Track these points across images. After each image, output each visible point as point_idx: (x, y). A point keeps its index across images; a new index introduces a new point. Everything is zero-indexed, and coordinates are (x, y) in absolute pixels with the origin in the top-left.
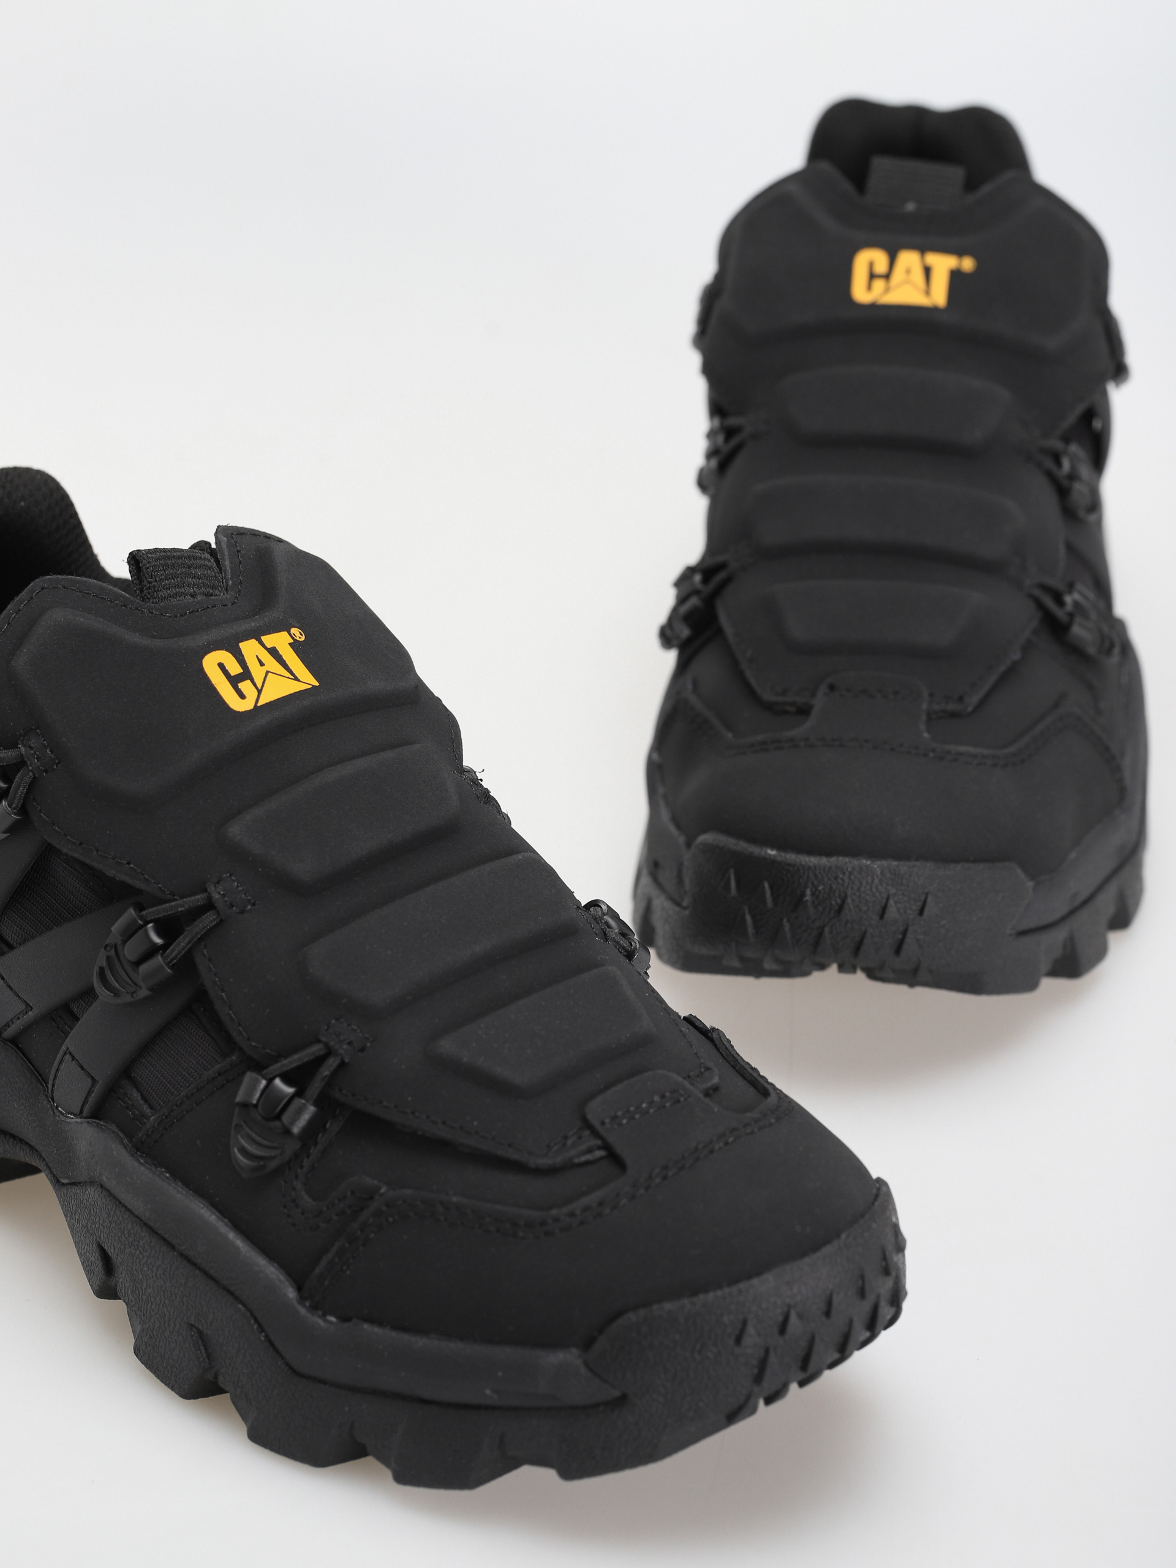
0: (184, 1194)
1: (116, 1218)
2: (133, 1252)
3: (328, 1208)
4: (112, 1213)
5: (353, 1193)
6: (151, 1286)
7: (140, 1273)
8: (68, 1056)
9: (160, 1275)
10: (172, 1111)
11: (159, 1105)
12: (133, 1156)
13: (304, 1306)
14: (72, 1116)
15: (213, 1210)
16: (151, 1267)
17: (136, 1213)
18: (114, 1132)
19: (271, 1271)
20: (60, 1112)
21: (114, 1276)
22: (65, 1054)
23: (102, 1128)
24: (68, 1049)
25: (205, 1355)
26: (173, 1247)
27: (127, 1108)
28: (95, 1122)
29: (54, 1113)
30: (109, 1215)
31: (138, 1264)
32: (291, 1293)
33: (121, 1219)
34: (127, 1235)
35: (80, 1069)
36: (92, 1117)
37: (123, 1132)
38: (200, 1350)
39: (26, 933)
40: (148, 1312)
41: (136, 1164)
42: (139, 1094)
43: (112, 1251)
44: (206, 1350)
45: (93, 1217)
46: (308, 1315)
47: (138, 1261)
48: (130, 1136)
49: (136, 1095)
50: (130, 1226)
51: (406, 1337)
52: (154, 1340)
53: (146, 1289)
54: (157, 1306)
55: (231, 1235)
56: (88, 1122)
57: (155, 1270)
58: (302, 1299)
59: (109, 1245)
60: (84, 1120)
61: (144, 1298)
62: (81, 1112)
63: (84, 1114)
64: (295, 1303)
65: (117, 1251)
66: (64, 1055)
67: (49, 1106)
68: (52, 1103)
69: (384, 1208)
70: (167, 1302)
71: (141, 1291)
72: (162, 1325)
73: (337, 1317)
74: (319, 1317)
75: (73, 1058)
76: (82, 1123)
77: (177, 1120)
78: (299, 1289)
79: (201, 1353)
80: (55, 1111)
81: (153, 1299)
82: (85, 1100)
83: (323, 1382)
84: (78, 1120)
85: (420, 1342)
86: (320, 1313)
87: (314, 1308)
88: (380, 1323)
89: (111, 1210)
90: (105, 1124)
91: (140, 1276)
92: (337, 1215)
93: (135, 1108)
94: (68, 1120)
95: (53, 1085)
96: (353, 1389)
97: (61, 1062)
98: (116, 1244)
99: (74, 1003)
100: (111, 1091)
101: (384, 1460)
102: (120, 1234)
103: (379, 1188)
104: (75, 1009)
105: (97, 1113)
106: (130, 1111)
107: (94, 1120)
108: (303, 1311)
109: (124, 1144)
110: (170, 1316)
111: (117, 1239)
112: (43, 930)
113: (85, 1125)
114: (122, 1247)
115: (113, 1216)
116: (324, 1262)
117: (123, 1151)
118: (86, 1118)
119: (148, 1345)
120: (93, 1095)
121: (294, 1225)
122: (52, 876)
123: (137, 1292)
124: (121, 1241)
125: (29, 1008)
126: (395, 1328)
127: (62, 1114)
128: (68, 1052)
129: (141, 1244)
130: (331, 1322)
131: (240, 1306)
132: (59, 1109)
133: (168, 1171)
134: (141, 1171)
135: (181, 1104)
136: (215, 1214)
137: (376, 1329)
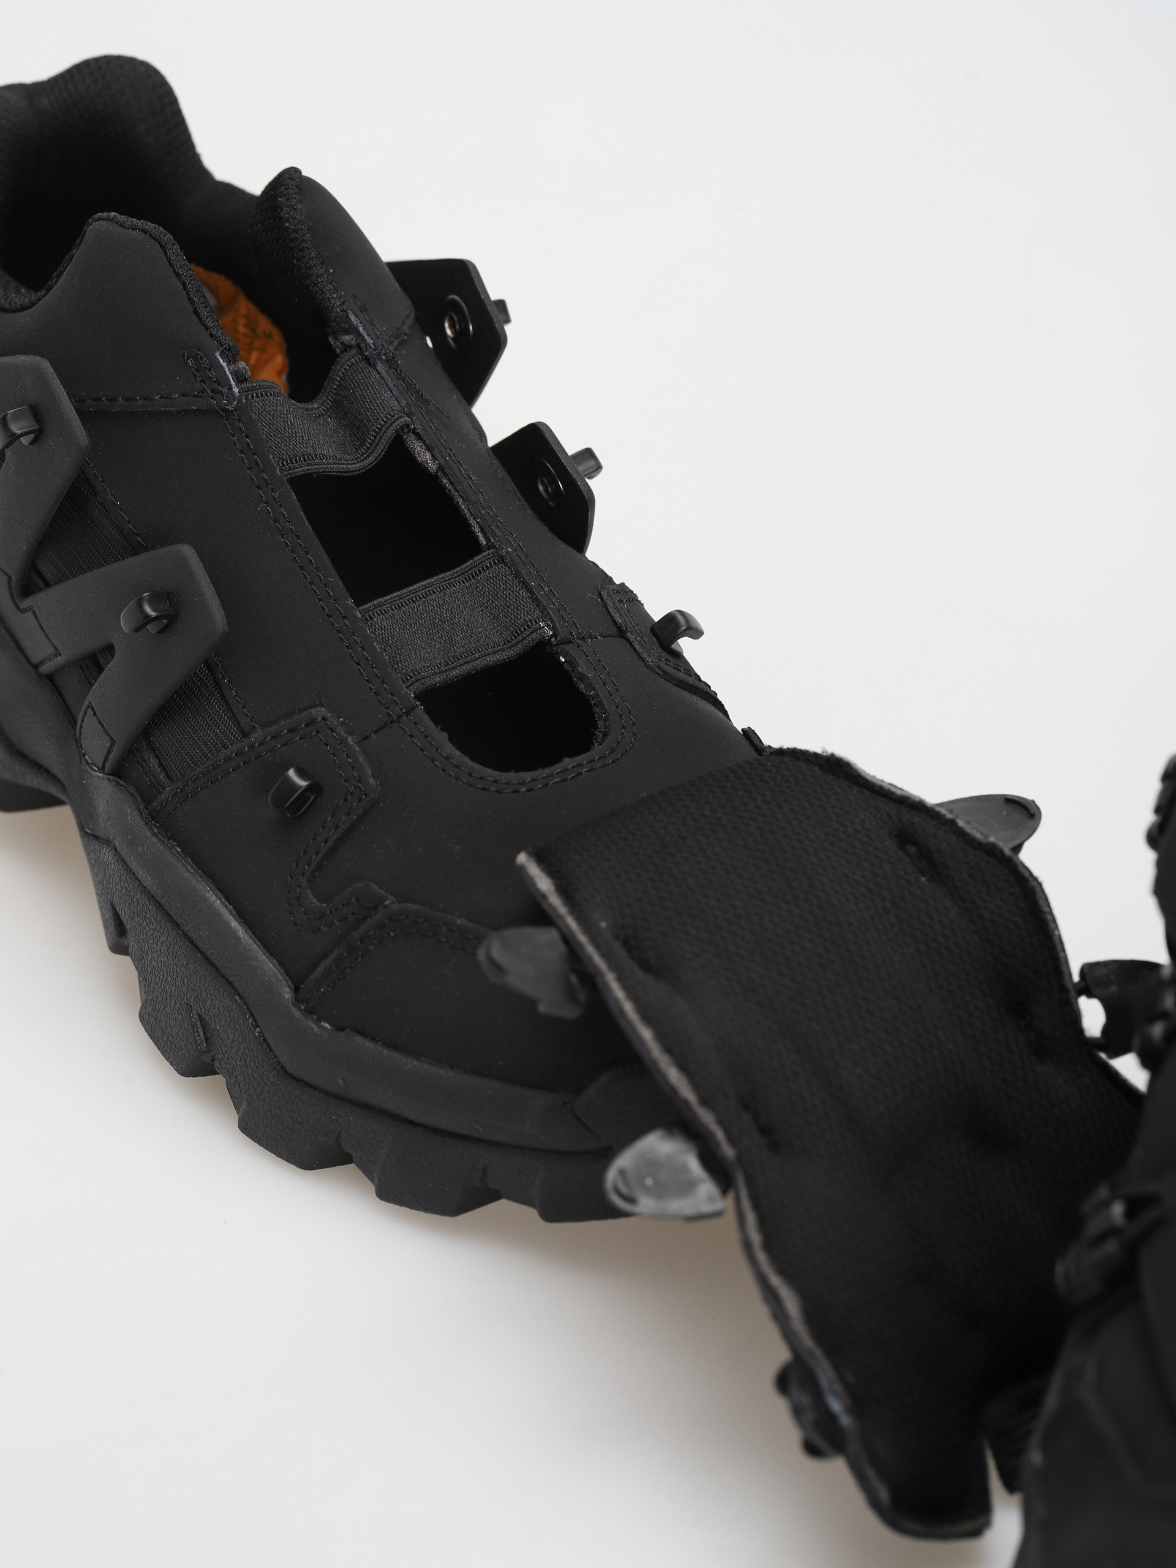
0: (192, 873)
1: (127, 885)
2: (141, 921)
3: (331, 912)
4: (123, 878)
5: (357, 899)
6: (156, 959)
7: (146, 944)
8: (90, 710)
9: (164, 951)
10: (187, 785)
11: (176, 776)
12: (147, 824)
13: (300, 1009)
14: (96, 769)
15: (219, 894)
16: (156, 940)
17: (145, 884)
18: (132, 794)
19: (268, 966)
20: (86, 761)
21: (126, 937)
22: (88, 707)
23: (121, 789)
24: (90, 703)
25: (203, 1038)
26: (178, 926)
27: (146, 773)
28: (116, 781)
29: (81, 760)
30: (121, 880)
31: (145, 935)
32: (287, 994)
33: (131, 886)
34: (136, 904)
35: (100, 726)
36: (112, 774)
37: (141, 795)
38: (198, 1032)
39: (60, 573)
40: (152, 984)
41: (149, 834)
42: (157, 760)
43: (123, 915)
44: (204, 1033)
45: (107, 877)
46: (302, 1019)
47: (144, 932)
48: (147, 801)
49: (153, 762)
50: (138, 897)
51: (397, 1056)
52: (156, 1013)
53: (151, 961)
54: (160, 981)
55: (234, 924)
56: (109, 779)
57: (159, 945)
58: (297, 1001)
59: (121, 907)
60: (106, 776)
61: (149, 969)
62: (103, 767)
63: (106, 770)
64: (290, 1005)
65: (127, 916)
66: (87, 709)
67: (77, 752)
68: (80, 749)
69: (387, 921)
70: (169, 978)
71: (146, 962)
72: (164, 1000)
73: (330, 1024)
74: (314, 1023)
75: (95, 714)
76: (103, 779)
77: (191, 796)
78: (296, 990)
79: (198, 1035)
80: (83, 759)
81: (156, 973)
82: (106, 758)
83: (315, 1088)
84: (100, 775)
85: (411, 1064)
86: (315, 1017)
87: (309, 1012)
88: (373, 1039)
89: (123, 875)
90: (125, 784)
91: (146, 947)
92: (338, 921)
93: (152, 775)
94: (92, 772)
95: (80, 733)
96: (341, 1099)
97: (85, 713)
98: (126, 909)
99: (101, 654)
100: (130, 752)
101: (368, 1173)
102: (129, 901)
103: (386, 899)
104: (102, 661)
105: (118, 772)
106: (147, 777)
107: (114, 778)
108: (297, 1014)
109: (140, 810)
110: (171, 992)
111: (127, 904)
112: (77, 573)
113: (105, 782)
114: (132, 914)
115: (124, 881)
116: (321, 969)
117: (138, 817)
118: (107, 774)
119: (151, 1016)
120: (112, 754)
121: (296, 924)
122: (89, 518)
123: (143, 961)
124: (130, 908)
125: (58, 653)
126: (388, 1045)
127: (88, 763)
128: (90, 706)
129: (148, 915)
130: (325, 1028)
131: (237, 998)
132: (86, 757)
133: (179, 845)
134: (154, 843)
135: (196, 779)
136: (220, 899)
137: (369, 1044)
